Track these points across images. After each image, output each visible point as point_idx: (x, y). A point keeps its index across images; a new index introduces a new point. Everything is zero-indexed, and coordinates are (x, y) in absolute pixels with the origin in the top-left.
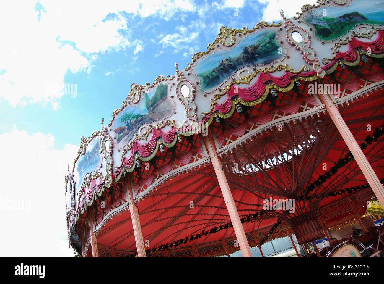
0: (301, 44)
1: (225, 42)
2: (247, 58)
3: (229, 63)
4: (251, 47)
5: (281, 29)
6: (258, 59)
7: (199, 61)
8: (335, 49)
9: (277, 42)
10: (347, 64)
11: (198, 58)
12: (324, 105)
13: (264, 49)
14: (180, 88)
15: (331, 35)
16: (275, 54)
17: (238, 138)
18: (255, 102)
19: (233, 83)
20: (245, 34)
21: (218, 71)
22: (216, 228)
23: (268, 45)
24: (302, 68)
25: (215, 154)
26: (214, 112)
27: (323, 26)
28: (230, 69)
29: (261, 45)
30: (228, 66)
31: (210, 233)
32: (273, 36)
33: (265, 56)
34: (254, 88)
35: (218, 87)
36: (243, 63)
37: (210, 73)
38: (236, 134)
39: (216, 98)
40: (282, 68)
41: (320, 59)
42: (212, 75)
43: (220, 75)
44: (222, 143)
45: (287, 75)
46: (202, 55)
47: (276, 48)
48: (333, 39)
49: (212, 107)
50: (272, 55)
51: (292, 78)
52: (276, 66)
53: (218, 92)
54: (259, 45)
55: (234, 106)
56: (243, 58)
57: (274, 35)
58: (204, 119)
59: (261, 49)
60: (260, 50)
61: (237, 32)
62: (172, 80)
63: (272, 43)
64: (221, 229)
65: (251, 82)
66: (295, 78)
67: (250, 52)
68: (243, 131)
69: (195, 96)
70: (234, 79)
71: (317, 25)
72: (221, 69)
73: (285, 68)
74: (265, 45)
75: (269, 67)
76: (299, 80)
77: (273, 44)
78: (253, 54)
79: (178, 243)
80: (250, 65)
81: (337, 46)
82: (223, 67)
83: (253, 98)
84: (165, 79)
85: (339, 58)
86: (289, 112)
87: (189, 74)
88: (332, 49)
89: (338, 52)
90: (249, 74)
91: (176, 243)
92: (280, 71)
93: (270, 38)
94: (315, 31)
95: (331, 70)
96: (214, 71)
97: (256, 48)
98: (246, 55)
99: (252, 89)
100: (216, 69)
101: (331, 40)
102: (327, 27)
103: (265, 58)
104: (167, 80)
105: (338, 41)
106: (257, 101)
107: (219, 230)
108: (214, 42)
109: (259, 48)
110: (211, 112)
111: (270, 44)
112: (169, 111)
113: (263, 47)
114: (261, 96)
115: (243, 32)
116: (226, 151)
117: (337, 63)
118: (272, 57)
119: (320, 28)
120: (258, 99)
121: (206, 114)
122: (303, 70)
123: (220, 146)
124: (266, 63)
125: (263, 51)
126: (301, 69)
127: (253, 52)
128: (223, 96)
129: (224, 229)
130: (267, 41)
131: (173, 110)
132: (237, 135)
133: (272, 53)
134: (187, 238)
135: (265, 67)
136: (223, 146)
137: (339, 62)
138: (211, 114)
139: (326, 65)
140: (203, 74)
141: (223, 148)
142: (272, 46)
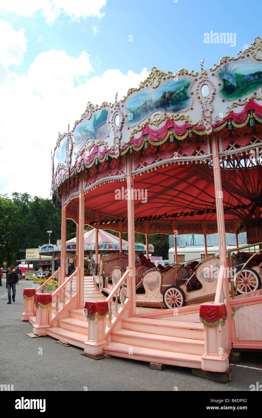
0: (205, 98)
1: (153, 83)
2: (163, 103)
3: (150, 104)
4: (169, 92)
5: (196, 80)
6: (170, 105)
7: (132, 96)
8: (230, 109)
9: (189, 92)
10: (234, 126)
11: (131, 93)
12: (211, 154)
13: (177, 97)
14: (115, 116)
15: (234, 93)
16: (183, 104)
17: (148, 165)
18: (157, 143)
19: (147, 123)
20: (168, 78)
21: (141, 109)
22: (177, 214)
23: (181, 94)
24: (198, 122)
25: (130, 173)
26: (130, 144)
27: (232, 82)
28: (149, 109)
29: (177, 92)
30: (148, 106)
31: (171, 216)
32: (187, 86)
33: (176, 104)
34: (160, 131)
35: (137, 123)
36: (159, 107)
37: (136, 110)
38: (147, 161)
39: (134, 132)
40: (184, 118)
41: (214, 116)
42: (137, 112)
43: (142, 114)
44: (137, 166)
45: (185, 125)
46: (134, 91)
47: (186, 98)
48: (234, 98)
49: (130, 139)
50: (181, 104)
51: (188, 129)
52: (181, 115)
53: (136, 128)
54: (175, 92)
55: (144, 142)
56: (160, 102)
57: (189, 85)
58: (124, 147)
59: (175, 96)
60: (174, 98)
61: (163, 75)
62: (112, 107)
63: (185, 92)
64: (181, 215)
65: (160, 125)
66: (190, 130)
67: (166, 97)
68: (152, 161)
69: (122, 127)
70: (149, 120)
71: (227, 80)
72: (144, 108)
73: (186, 119)
74: (179, 94)
75: (175, 114)
76: (192, 132)
77: (185, 94)
78: (168, 100)
79: (143, 219)
80: (163, 110)
81: (234, 106)
82: (146, 106)
83: (156, 140)
84: (108, 106)
85: (230, 119)
86: (186, 154)
87: (123, 106)
88: (228, 108)
89: (232, 112)
90: (160, 118)
91: (141, 219)
92: (182, 120)
93: (185, 87)
94: (222, 87)
95: (219, 129)
96: (138, 108)
97: (171, 94)
98: (163, 100)
99: (158, 132)
100: (140, 107)
101: (231, 99)
102: (235, 84)
103: (176, 105)
104: (109, 106)
105: (237, 101)
106: (159, 142)
107: (179, 216)
108: (145, 81)
109: (174, 95)
110: (128, 143)
111: (183, 93)
112: (105, 134)
113: (177, 95)
114: (163, 139)
115: (167, 77)
116: (137, 173)
117: (226, 123)
118: (181, 106)
119: (228, 84)
120: (160, 141)
121: (125, 144)
122: (197, 124)
123: (135, 168)
124: (175, 111)
125: (176, 98)
126: (196, 123)
127: (169, 98)
128: (139, 132)
129: (184, 216)
130: (182, 90)
131: (108, 134)
132: (148, 163)
133: (181, 103)
134: (151, 217)
135: (172, 114)
136: (137, 169)
137: (228, 122)
138: (128, 144)
139: (217, 123)
140: (131, 109)
141: (137, 171)
142: (184, 96)
